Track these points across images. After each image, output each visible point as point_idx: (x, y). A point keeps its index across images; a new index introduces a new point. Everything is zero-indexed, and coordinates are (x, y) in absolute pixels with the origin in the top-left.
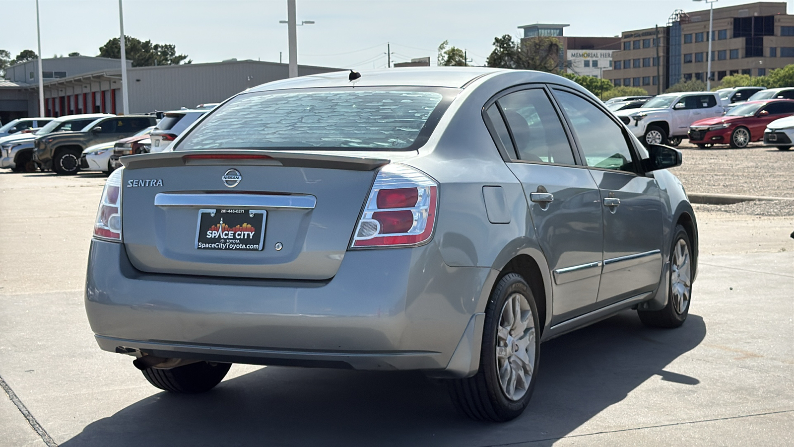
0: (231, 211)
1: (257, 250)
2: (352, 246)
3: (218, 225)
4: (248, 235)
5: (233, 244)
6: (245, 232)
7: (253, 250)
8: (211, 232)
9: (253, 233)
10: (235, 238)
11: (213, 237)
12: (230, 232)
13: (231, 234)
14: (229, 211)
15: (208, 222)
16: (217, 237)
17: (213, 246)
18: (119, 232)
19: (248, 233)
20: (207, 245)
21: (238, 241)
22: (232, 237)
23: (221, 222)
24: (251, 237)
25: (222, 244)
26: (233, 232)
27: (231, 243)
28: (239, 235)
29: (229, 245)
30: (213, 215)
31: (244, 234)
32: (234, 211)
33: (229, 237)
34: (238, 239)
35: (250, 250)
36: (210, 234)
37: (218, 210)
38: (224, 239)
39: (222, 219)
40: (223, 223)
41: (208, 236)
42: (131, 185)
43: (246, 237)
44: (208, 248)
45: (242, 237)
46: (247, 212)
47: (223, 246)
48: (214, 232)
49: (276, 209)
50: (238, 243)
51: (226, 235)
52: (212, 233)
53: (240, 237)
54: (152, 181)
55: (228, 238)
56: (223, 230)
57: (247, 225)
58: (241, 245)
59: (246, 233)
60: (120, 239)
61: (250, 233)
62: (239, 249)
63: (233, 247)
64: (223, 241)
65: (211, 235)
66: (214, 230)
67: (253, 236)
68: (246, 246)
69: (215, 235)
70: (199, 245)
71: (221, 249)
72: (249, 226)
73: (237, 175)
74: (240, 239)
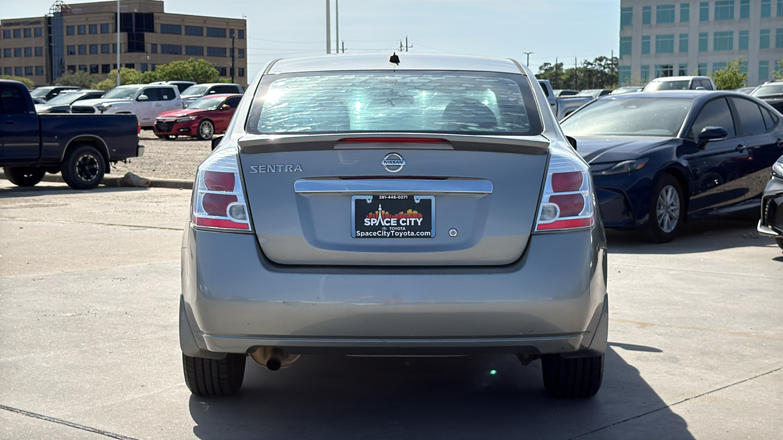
0: (392, 197)
1: (430, 237)
2: (536, 230)
3: (377, 212)
4: (416, 222)
5: (399, 231)
6: (410, 219)
7: (424, 237)
8: (369, 219)
9: (421, 219)
10: (399, 225)
11: (372, 225)
12: (392, 219)
13: (393, 222)
14: (389, 197)
15: (363, 209)
16: (377, 225)
17: (375, 234)
18: (248, 221)
19: (415, 219)
20: (367, 234)
21: (404, 228)
22: (396, 224)
23: (380, 209)
24: (419, 224)
25: (385, 232)
26: (396, 219)
27: (396, 231)
28: (403, 222)
29: (394, 233)
30: (369, 202)
31: (410, 221)
32: (395, 197)
33: (392, 224)
34: (403, 226)
35: (420, 237)
36: (367, 222)
37: (376, 198)
38: (385, 226)
39: (380, 206)
40: (382, 210)
41: (365, 224)
42: (256, 171)
43: (413, 224)
44: (369, 237)
45: (408, 224)
46: (411, 197)
47: (386, 234)
48: (372, 219)
49: (444, 194)
50: (404, 231)
51: (387, 222)
52: (370, 221)
53: (405, 224)
54: (287, 166)
55: (390, 226)
56: (384, 218)
57: (413, 211)
58: (409, 232)
59: (413, 220)
60: (250, 230)
61: (417, 219)
62: (407, 237)
63: (400, 235)
64: (384, 228)
65: (369, 222)
66: (373, 218)
67: (421, 223)
68: (415, 233)
69: (374, 223)
70: (356, 234)
71: (386, 237)
72: (415, 212)
73: (400, 159)
74: (405, 226)
